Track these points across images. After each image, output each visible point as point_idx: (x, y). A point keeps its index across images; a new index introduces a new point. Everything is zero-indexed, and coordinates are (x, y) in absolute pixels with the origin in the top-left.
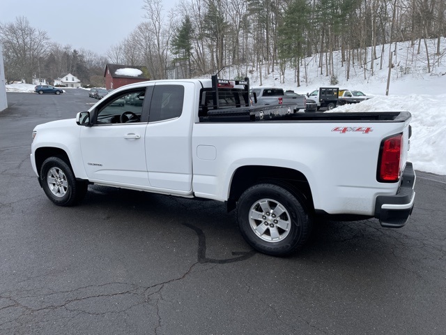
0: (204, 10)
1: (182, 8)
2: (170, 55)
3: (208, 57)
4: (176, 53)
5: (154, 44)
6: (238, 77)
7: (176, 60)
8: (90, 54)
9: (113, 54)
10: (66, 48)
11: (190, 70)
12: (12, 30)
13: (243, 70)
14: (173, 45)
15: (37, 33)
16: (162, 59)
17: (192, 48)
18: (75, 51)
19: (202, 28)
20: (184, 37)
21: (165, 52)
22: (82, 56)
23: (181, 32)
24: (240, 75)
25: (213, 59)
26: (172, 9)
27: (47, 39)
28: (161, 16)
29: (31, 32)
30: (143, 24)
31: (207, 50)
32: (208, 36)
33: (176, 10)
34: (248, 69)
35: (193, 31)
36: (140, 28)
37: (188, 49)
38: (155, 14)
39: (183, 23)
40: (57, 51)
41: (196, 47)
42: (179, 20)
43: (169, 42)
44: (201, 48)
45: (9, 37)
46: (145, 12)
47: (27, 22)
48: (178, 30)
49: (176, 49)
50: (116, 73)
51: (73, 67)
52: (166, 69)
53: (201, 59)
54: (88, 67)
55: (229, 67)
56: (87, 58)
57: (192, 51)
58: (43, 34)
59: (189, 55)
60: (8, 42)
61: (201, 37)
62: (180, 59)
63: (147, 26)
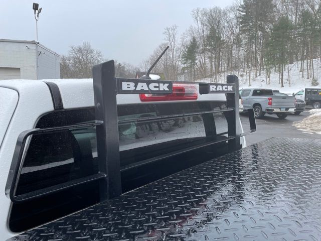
0: (207, 32)
1: (191, 32)
2: (180, 65)
3: (209, 66)
4: (184, 63)
5: (170, 58)
7: (184, 69)
8: (129, 66)
9: (144, 65)
11: (195, 75)
12: (80, 51)
14: (183, 58)
15: (95, 52)
16: (174, 68)
17: (197, 59)
18: (119, 64)
19: (204, 45)
20: (191, 52)
21: (177, 63)
22: (124, 67)
23: (189, 48)
25: (212, 67)
26: (184, 34)
27: (101, 56)
28: (176, 39)
29: (92, 51)
30: (163, 44)
31: (207, 61)
33: (187, 34)
34: (240, 74)
35: (198, 47)
36: (160, 47)
37: (194, 60)
38: (172, 37)
39: (191, 42)
41: (200, 59)
42: (188, 40)
43: (181, 56)
44: (203, 59)
45: (78, 55)
46: (165, 36)
47: (90, 46)
48: (187, 47)
49: (185, 60)
52: (177, 75)
53: (203, 66)
54: (127, 74)
55: (224, 72)
56: (127, 68)
57: (197, 61)
58: (99, 54)
59: (194, 65)
60: (77, 58)
61: (203, 52)
62: (187, 67)
63: (165, 45)
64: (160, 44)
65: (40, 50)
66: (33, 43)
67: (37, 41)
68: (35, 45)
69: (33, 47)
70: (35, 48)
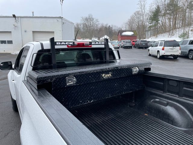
0: (168, 1)
1: (156, 2)
2: (148, 25)
3: (168, 24)
4: (151, 23)
5: (141, 20)
6: (184, 33)
7: (150, 27)
8: (115, 26)
9: (124, 26)
10: (106, 25)
12: (87, 19)
13: (187, 29)
14: (150, 20)
15: (95, 20)
16: (144, 27)
17: (159, 20)
18: (109, 26)
19: (165, 10)
20: (155, 16)
21: (146, 23)
22: (112, 28)
23: (155, 13)
24: (185, 33)
25: (170, 25)
26: (151, 3)
27: (98, 22)
28: (146, 7)
29: (93, 19)
30: (137, 12)
31: (167, 21)
32: (168, 14)
33: (153, 3)
34: (190, 29)
35: (161, 12)
36: (135, 13)
37: (157, 21)
38: (143, 7)
39: (156, 9)
40: (103, 26)
41: (161, 20)
42: (154, 7)
43: (148, 19)
44: (164, 20)
45: (85, 22)
46: (138, 6)
47: (92, 16)
48: (153, 12)
50: (122, 34)
51: (108, 32)
52: (146, 31)
53: (164, 25)
54: (114, 32)
55: (179, 28)
56: (113, 28)
57: (159, 22)
58: (97, 20)
59: (157, 24)
60: (85, 24)
61: (164, 15)
62: (152, 26)
63: (138, 12)
64: (135, 12)
65: (63, 21)
66: (60, 18)
67: (62, 17)
68: (61, 19)
69: (60, 20)
70: (61, 20)
